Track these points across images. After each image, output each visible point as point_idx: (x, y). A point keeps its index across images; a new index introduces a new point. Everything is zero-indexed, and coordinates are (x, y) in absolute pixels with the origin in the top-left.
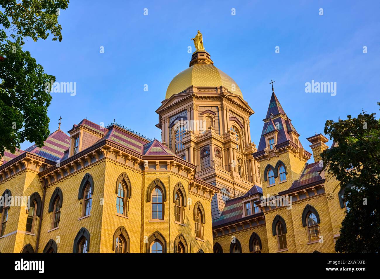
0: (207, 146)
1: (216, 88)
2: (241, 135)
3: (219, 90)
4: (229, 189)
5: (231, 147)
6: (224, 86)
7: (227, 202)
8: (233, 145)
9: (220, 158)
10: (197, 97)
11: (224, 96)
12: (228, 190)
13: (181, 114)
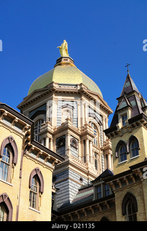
0: (64, 137)
1: (77, 85)
2: (99, 131)
3: (79, 87)
4: (83, 179)
5: (88, 139)
6: (83, 83)
7: (79, 190)
8: (89, 138)
9: (76, 149)
10: (57, 92)
11: (83, 92)
12: (81, 179)
13: (41, 108)
